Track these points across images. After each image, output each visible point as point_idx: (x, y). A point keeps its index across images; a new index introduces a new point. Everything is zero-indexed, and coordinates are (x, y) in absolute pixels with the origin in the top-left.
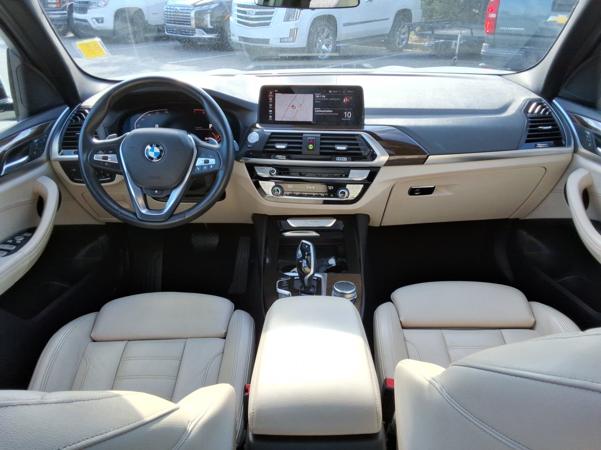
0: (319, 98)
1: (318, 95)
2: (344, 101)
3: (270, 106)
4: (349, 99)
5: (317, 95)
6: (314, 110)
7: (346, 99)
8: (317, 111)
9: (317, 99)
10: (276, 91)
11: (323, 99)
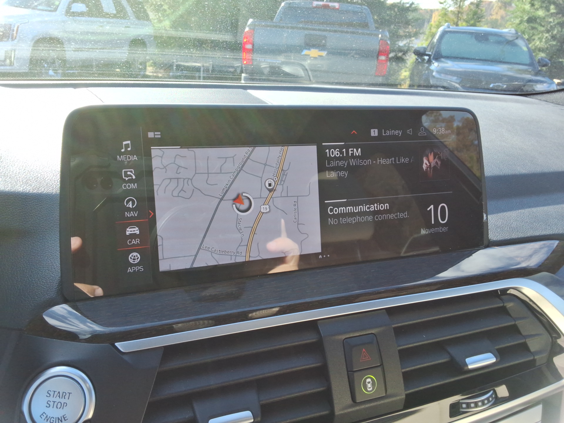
0: (339, 159)
1: (335, 147)
2: (424, 167)
3: (129, 210)
4: (439, 158)
5: (330, 147)
6: (323, 207)
7: (431, 157)
8: (337, 211)
9: (333, 164)
10: (151, 135)
11: (352, 162)
